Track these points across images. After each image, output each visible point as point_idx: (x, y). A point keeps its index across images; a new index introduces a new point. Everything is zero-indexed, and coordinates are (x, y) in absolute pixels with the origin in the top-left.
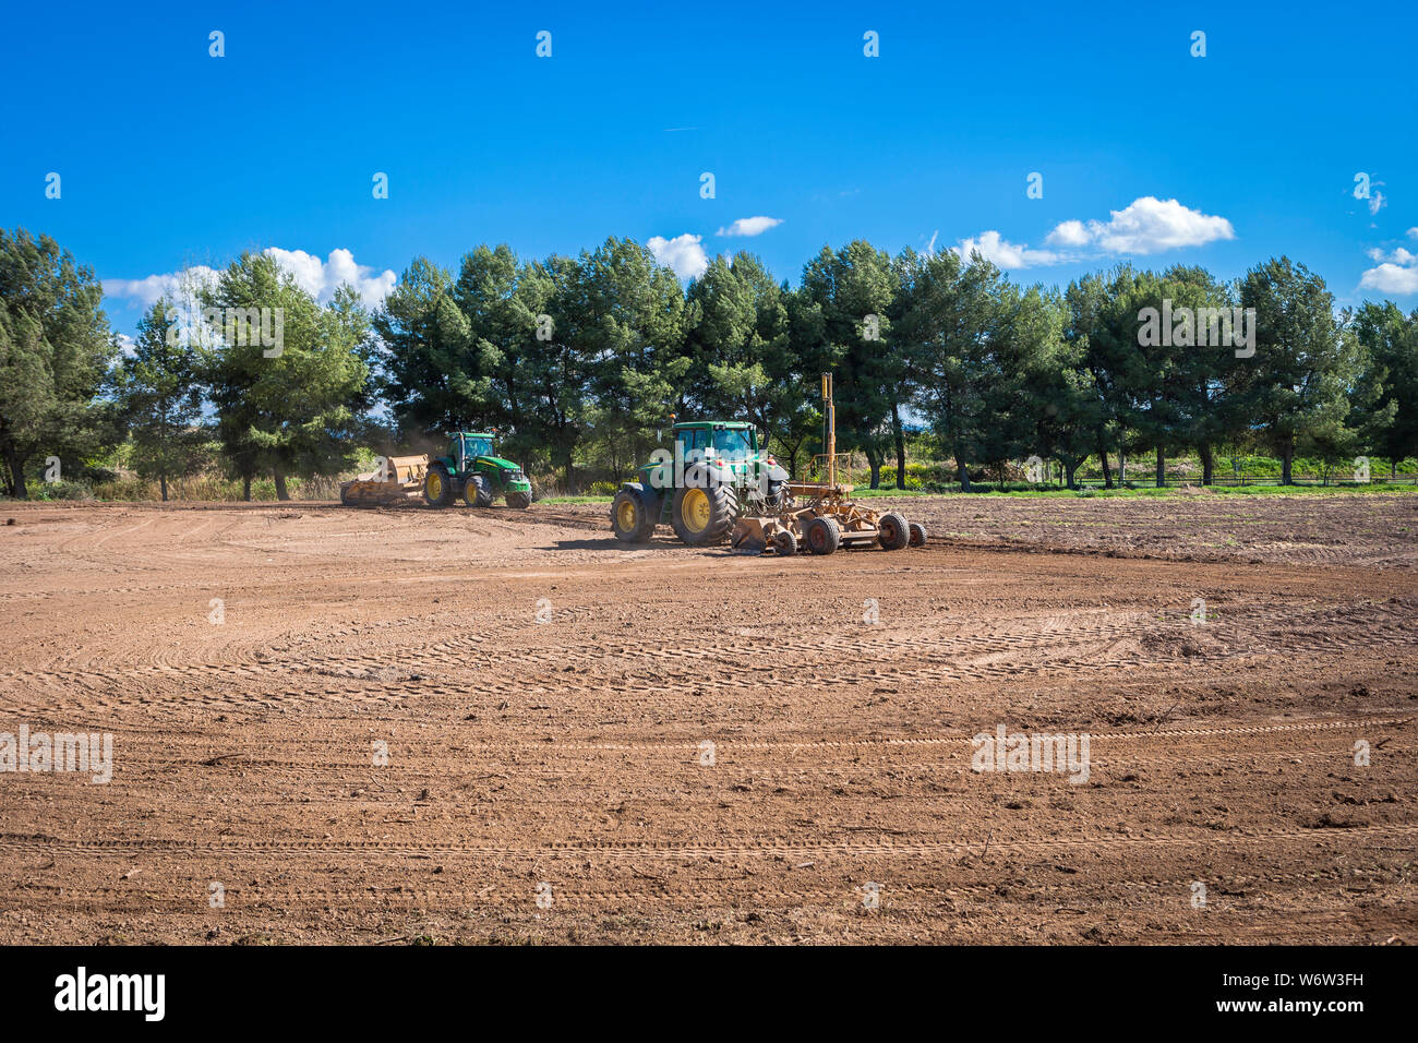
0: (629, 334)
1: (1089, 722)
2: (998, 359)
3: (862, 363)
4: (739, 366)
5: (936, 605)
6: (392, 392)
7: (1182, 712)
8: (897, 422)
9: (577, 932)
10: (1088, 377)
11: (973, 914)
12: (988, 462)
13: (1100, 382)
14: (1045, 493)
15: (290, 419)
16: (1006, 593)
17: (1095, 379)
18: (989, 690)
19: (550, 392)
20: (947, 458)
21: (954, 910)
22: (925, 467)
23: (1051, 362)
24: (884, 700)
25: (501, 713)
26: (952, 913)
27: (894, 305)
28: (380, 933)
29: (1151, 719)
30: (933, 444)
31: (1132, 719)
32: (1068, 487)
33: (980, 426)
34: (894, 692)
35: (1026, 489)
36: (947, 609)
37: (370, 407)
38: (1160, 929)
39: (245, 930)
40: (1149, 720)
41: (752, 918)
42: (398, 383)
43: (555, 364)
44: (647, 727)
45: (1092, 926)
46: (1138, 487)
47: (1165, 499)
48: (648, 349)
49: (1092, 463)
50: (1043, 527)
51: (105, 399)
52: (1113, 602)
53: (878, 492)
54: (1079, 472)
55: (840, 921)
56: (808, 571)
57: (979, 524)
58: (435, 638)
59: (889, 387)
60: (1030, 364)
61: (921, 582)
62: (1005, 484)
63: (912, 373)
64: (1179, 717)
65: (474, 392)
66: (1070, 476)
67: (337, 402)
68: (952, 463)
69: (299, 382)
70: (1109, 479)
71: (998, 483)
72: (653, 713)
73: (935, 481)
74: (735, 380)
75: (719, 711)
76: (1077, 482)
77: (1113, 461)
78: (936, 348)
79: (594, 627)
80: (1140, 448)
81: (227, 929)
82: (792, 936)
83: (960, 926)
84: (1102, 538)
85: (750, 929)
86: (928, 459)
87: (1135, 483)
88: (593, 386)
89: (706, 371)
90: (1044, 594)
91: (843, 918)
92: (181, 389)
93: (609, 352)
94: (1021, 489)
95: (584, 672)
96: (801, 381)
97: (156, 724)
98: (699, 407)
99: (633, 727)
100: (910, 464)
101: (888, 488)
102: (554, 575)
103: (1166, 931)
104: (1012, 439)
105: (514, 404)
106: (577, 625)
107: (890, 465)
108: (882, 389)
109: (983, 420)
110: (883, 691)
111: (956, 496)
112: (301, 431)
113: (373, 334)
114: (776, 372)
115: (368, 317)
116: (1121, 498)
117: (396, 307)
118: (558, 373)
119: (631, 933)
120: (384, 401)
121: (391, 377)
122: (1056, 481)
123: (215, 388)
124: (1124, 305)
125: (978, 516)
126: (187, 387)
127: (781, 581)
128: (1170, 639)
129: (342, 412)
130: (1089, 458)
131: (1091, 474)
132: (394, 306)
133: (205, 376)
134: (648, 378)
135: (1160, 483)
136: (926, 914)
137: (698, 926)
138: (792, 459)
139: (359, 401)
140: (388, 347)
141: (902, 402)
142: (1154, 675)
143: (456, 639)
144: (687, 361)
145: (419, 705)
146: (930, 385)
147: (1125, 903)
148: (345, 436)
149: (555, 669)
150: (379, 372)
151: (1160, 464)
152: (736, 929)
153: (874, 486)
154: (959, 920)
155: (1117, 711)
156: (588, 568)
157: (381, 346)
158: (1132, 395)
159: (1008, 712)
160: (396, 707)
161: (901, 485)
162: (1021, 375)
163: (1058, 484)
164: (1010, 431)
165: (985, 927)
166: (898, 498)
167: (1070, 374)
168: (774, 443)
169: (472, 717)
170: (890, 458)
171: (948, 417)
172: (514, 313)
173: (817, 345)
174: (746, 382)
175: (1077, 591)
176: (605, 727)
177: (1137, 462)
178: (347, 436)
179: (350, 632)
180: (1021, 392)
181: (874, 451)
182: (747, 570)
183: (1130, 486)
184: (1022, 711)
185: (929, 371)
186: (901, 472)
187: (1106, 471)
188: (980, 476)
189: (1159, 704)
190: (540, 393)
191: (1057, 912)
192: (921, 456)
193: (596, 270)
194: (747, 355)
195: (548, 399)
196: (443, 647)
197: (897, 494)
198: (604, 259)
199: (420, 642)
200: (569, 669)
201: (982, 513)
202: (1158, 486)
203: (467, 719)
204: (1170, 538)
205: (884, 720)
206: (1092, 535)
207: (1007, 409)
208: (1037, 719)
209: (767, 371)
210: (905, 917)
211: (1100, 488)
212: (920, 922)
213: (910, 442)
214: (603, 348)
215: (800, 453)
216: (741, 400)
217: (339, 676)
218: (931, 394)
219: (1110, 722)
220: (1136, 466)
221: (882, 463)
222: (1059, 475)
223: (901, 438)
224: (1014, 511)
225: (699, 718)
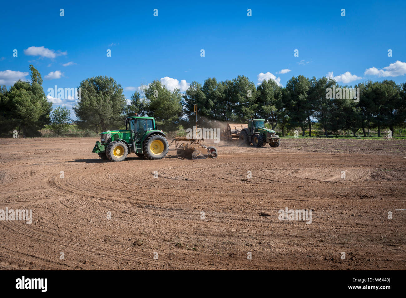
0: (243, 99)
1: (355, 197)
2: (336, 104)
3: (300, 105)
4: (269, 106)
5: (316, 165)
6: (187, 112)
7: (381, 195)
8: (309, 120)
9: (216, 244)
10: (359, 109)
11: (319, 246)
12: (332, 130)
13: (363, 110)
14: (348, 138)
15: (164, 119)
16: (335, 163)
17: (361, 109)
18: (328, 187)
19: (224, 112)
20: (322, 129)
21: (313, 245)
22: (316, 131)
23: (349, 105)
24: (301, 189)
25: (205, 189)
26: (313, 246)
27: (309, 91)
28: (169, 241)
29: (372, 197)
30: (319, 125)
31: (367, 196)
32: (354, 137)
33: (331, 121)
34: (303, 187)
35: (343, 137)
36: (319, 166)
37: (182, 116)
38: (370, 254)
39: (137, 239)
40: (371, 197)
41: (260, 243)
42: (189, 110)
43: (226, 106)
44: (240, 193)
45: (351, 252)
46: (373, 137)
47: (380, 140)
48: (248, 102)
49: (360, 130)
50: (346, 146)
51: (123, 114)
52: (364, 166)
53: (304, 137)
54: (357, 133)
55: (283, 246)
56: (285, 156)
57: (330, 145)
58: (192, 170)
59: (307, 112)
60: (344, 106)
61: (313, 160)
62: (337, 136)
63: (313, 108)
64: (380, 196)
65: (207, 113)
66: (354, 134)
67: (175, 115)
68: (323, 130)
69: (166, 110)
70: (365, 135)
71: (335, 135)
72: (242, 190)
73: (319, 135)
74: (268, 110)
75: (258, 190)
76: (356, 135)
77: (366, 130)
78: (320, 102)
79: (230, 169)
80: (373, 127)
81: (133, 238)
82: (270, 249)
83: (315, 249)
84: (362, 149)
85: (259, 246)
86: (317, 129)
87: (372, 136)
88: (234, 111)
89: (261, 108)
90: (345, 163)
91: (284, 245)
92: (140, 112)
93: (238, 103)
94: (341, 137)
95: (226, 179)
96: (285, 110)
97: (126, 188)
98: (260, 116)
99: (236, 193)
100: (313, 130)
101: (307, 136)
102: (222, 156)
103: (372, 254)
104: (339, 124)
105: (216, 115)
106: (226, 168)
107: (307, 131)
108: (306, 112)
109: (332, 120)
110: (301, 187)
111: (324, 138)
112: (167, 121)
113: (183, 98)
114: (279, 108)
115: (182, 95)
116: (368, 139)
117: (189, 93)
118: (226, 108)
119: (229, 245)
120: (185, 114)
121: (187, 109)
122: (351, 135)
123: (148, 112)
124: (370, 90)
125: (330, 143)
126: (141, 111)
127: (277, 158)
128: (379, 176)
129: (176, 117)
130: (360, 129)
131: (360, 133)
132: (188, 92)
133: (145, 109)
134: (248, 109)
135: (379, 136)
136: (306, 245)
137: (246, 245)
138: (283, 129)
139: (180, 115)
140: (187, 102)
141: (310, 115)
142: (374, 185)
143: (197, 170)
144: (257, 105)
145: (186, 186)
146: (318, 111)
147: (361, 246)
148: (176, 122)
149: (219, 178)
150: (184, 107)
151: (379, 131)
152: (256, 246)
153: (303, 136)
154: (314, 248)
155: (362, 194)
156: (231, 154)
157: (185, 102)
158: (371, 113)
159: (333, 193)
160: (181, 186)
161: (310, 136)
162: (342, 108)
163: (351, 136)
164: (339, 122)
165: (322, 250)
166: (309, 139)
167: (354, 108)
168: (278, 125)
169: (198, 189)
170: (307, 129)
171: (322, 119)
172: (216, 93)
173: (289, 101)
174: (271, 110)
175: (354, 163)
176: (230, 193)
177: (373, 130)
178: (177, 123)
179: (173, 168)
180: (341, 113)
181: (304, 127)
182: (269, 156)
183: (370, 136)
184: (336, 193)
185: (318, 108)
186: (310, 132)
187: (364, 133)
188: (331, 133)
189: (374, 193)
190: (222, 112)
191: (341, 247)
192: (315, 128)
193: (236, 83)
194: (271, 103)
195: (224, 114)
196: (194, 172)
197: (309, 138)
198: (237, 81)
199: (189, 171)
200: (223, 178)
201: (331, 143)
202: (378, 137)
203: (197, 190)
204: (381, 150)
205: (300, 194)
206: (359, 149)
207: (338, 117)
208: (341, 195)
209: (276, 107)
210: (300, 246)
211: (362, 137)
212: (304, 247)
213: (313, 125)
214: (237, 102)
215: (285, 127)
216: (270, 115)
217: (169, 178)
218: (318, 113)
219: (361, 197)
220: (373, 131)
221: (305, 130)
222: (352, 134)
223: (310, 124)
224: (339, 142)
225: (253, 192)
